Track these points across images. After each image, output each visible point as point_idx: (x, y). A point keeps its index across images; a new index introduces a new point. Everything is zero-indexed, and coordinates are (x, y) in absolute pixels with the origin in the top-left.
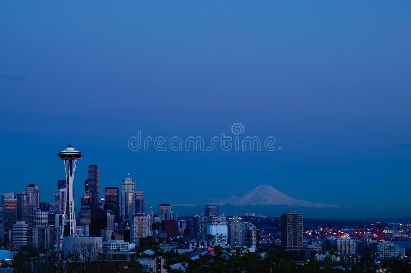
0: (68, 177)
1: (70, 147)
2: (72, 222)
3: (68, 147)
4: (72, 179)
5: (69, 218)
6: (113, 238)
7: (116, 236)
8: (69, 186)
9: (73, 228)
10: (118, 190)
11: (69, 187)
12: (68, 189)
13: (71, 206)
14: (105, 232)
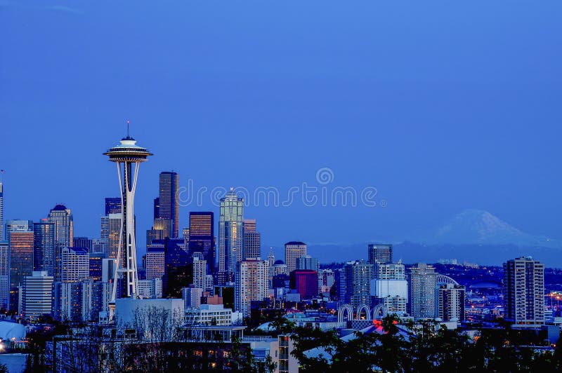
0: (125, 193)
1: (128, 139)
2: (131, 273)
3: (123, 139)
4: (130, 196)
5: (125, 266)
7: (209, 298)
8: (125, 208)
9: (133, 283)
10: (212, 217)
11: (125, 211)
12: (125, 214)
13: (130, 245)
14: (189, 291)
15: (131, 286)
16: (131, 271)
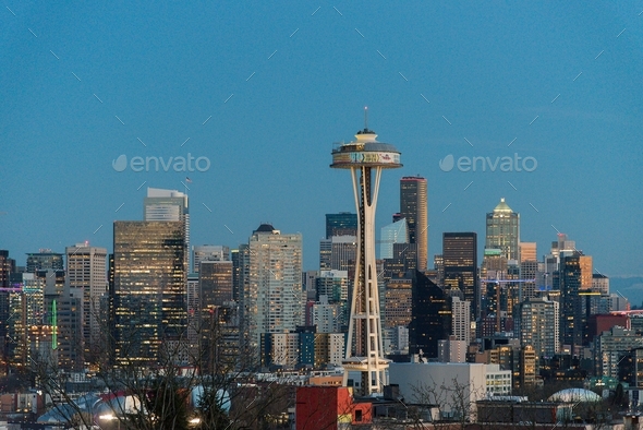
0: (362, 209)
1: (366, 132)
2: (371, 320)
3: (359, 133)
4: (370, 212)
5: (364, 311)
6: (470, 358)
7: (479, 355)
8: (363, 229)
9: (375, 335)
10: (475, 241)
11: (363, 234)
12: (363, 238)
13: (370, 281)
14: (447, 346)
15: (372, 338)
16: (371, 317)
